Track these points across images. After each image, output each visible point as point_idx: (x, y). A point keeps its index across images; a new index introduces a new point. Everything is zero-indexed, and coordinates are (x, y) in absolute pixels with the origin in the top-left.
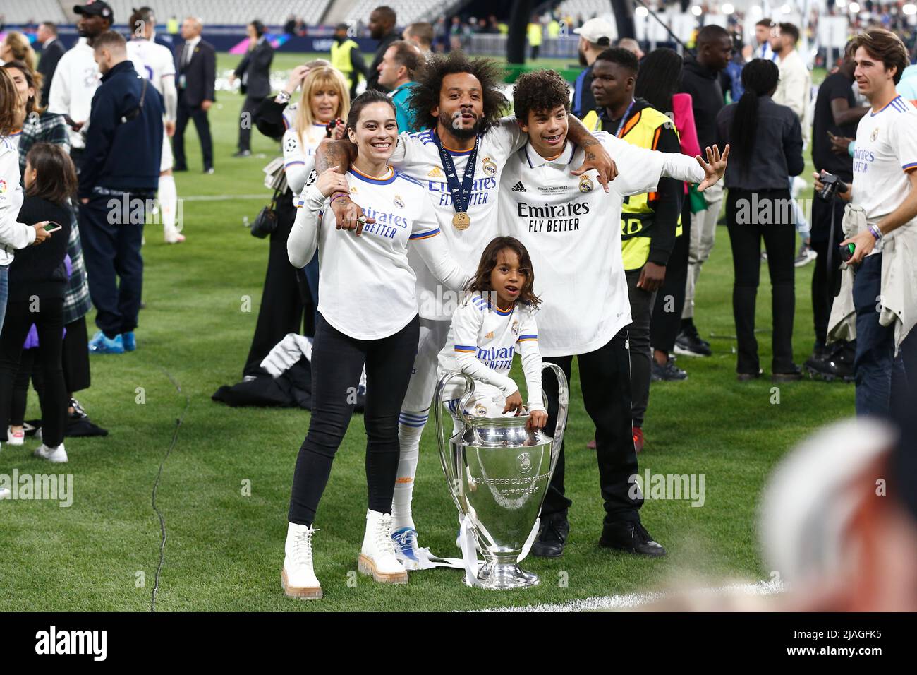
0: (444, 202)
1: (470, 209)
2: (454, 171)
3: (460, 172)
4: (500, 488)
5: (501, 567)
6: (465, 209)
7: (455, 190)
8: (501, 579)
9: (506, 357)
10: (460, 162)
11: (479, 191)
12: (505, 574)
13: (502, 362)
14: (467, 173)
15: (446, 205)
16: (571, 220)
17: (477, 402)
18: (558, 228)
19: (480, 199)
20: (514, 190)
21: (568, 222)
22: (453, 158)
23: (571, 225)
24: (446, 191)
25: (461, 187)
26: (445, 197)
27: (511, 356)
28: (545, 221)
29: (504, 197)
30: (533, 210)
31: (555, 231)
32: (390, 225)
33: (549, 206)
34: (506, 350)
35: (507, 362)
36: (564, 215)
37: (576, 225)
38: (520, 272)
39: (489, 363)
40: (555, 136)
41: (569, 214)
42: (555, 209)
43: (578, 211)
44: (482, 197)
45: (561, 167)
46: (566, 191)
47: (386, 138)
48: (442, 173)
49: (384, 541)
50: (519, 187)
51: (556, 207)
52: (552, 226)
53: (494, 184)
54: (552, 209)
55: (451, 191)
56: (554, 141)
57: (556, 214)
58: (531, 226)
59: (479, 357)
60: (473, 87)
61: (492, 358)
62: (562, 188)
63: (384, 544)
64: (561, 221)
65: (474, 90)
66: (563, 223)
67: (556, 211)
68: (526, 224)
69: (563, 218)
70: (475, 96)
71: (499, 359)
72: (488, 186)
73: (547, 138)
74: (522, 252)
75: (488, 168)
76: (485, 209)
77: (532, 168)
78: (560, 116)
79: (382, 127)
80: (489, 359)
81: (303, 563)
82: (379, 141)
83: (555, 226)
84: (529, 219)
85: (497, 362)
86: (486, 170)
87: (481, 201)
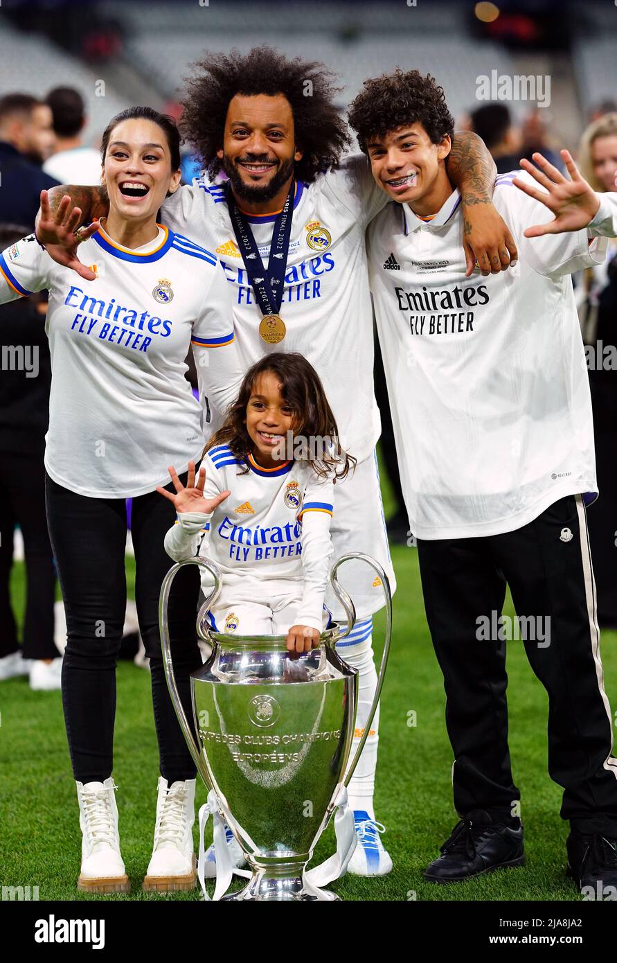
0: (244, 299)
1: (285, 308)
2: (254, 249)
3: (264, 251)
6: (276, 310)
7: (258, 280)
9: (281, 540)
10: (263, 234)
11: (301, 280)
12: (280, 894)
13: (276, 549)
14: (274, 251)
15: (248, 302)
16: (461, 315)
17: (230, 610)
18: (442, 328)
19: (306, 290)
20: (386, 267)
21: (457, 318)
22: (253, 226)
23: (461, 322)
24: (245, 283)
25: (267, 275)
26: (244, 292)
27: (289, 539)
28: (428, 315)
29: (378, 278)
30: (411, 298)
31: (439, 332)
32: (140, 332)
33: (428, 292)
34: (279, 530)
35: (283, 548)
36: (451, 306)
37: (469, 323)
38: (285, 409)
39: (253, 552)
40: (399, 179)
41: (459, 305)
42: (436, 297)
43: (472, 301)
44: (310, 286)
45: (441, 232)
46: (448, 268)
47: (139, 173)
48: (238, 252)
49: (169, 826)
50: (392, 263)
51: (437, 293)
52: (436, 325)
53: (329, 266)
54: (433, 295)
55: (251, 282)
56: (399, 188)
57: (438, 305)
58: (412, 325)
59: (232, 538)
60: (271, 122)
61: (256, 543)
62: (443, 264)
63: (167, 830)
64: (446, 316)
65: (273, 126)
66: (450, 319)
67: (438, 299)
68: (407, 322)
69: (449, 312)
70: (276, 135)
71: (269, 544)
72: (318, 270)
73: (389, 182)
74: (287, 379)
75: (316, 240)
76: (317, 307)
77: (406, 234)
78: (407, 145)
79: (136, 155)
80: (248, 543)
81: (101, 840)
82: (128, 178)
83: (439, 324)
84: (409, 313)
85: (267, 549)
86: (312, 242)
87: (310, 294)
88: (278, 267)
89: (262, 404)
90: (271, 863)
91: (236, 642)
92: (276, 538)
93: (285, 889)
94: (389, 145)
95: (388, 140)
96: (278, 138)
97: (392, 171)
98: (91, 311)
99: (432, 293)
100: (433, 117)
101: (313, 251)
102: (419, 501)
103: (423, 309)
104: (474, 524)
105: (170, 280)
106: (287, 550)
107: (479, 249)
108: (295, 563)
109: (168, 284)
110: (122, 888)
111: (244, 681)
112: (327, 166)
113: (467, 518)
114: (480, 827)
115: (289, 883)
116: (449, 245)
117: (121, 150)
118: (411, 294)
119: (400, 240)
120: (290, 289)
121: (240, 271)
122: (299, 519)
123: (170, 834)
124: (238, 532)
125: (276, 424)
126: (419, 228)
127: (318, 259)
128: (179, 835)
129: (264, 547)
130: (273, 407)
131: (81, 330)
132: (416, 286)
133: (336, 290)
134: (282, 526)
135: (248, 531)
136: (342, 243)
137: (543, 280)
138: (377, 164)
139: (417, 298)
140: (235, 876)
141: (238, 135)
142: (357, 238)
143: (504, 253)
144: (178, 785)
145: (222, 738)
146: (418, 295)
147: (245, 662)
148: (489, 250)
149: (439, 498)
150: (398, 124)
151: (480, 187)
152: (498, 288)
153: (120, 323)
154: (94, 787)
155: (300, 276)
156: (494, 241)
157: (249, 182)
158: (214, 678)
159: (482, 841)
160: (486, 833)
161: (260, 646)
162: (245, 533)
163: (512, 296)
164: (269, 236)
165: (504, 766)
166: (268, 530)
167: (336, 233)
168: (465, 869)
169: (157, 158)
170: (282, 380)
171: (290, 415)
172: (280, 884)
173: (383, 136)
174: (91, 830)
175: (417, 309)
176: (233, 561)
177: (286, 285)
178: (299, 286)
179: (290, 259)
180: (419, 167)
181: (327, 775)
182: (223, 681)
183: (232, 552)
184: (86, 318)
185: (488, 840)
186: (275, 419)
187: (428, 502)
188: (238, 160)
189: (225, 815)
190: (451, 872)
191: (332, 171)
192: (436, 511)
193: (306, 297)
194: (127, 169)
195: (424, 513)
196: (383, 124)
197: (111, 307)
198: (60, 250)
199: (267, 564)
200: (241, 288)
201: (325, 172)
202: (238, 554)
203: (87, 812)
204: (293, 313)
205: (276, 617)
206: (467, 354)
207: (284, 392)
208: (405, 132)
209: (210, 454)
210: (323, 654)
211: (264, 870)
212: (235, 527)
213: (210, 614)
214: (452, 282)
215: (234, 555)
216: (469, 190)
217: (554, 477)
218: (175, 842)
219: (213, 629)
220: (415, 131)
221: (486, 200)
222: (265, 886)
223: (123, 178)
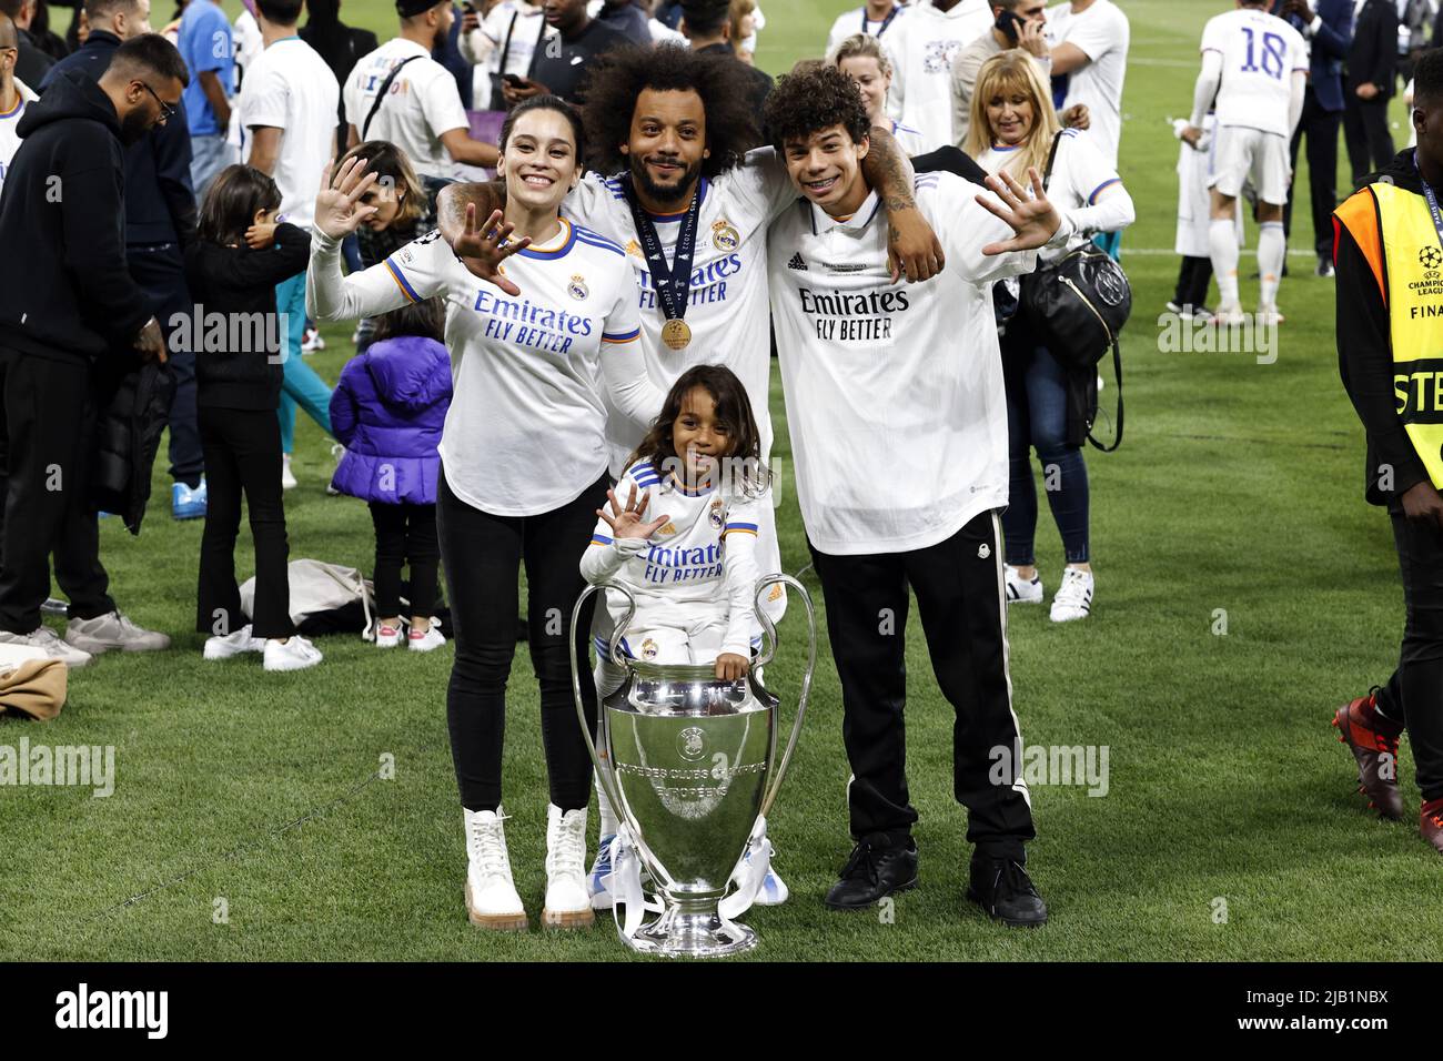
0: (646, 303)
1: (690, 312)
2: (659, 249)
3: (669, 251)
4: (669, 783)
5: (687, 918)
6: (681, 314)
7: (662, 283)
8: (687, 938)
9: (702, 562)
10: (668, 233)
11: (708, 283)
12: (695, 931)
13: (696, 570)
14: (679, 251)
15: (650, 306)
16: (877, 321)
17: (647, 635)
18: (855, 334)
19: (712, 293)
20: (790, 266)
21: (873, 324)
22: (657, 225)
23: (876, 328)
24: (649, 287)
25: (672, 276)
26: (647, 296)
27: (711, 561)
28: (838, 321)
29: (778, 277)
30: (819, 301)
31: (852, 338)
32: (560, 332)
33: (840, 295)
34: (702, 551)
35: (704, 570)
36: (866, 311)
37: (886, 329)
38: (719, 428)
39: (672, 573)
40: (820, 181)
41: (875, 311)
42: (850, 301)
43: (890, 307)
44: (716, 289)
45: (857, 234)
46: (864, 272)
47: (545, 168)
48: (641, 252)
49: (564, 857)
50: (798, 262)
51: (851, 297)
52: (848, 330)
53: (736, 267)
54: (846, 299)
55: (655, 284)
56: (821, 190)
57: (852, 310)
58: (819, 329)
59: (650, 559)
60: (684, 119)
61: (676, 564)
62: (859, 268)
63: (563, 861)
64: (861, 322)
65: (686, 122)
66: (865, 325)
67: (852, 304)
68: (812, 324)
69: (863, 317)
70: (688, 132)
71: (690, 566)
72: (725, 272)
73: (809, 184)
74: (721, 395)
75: (722, 240)
76: (722, 310)
77: (815, 234)
78: (830, 146)
79: (542, 148)
80: (668, 565)
81: (495, 873)
82: (533, 171)
83: (852, 330)
84: (816, 316)
85: (687, 570)
86: (719, 242)
87: (715, 296)
88: (684, 268)
89: (693, 422)
90: (686, 898)
91: (654, 671)
92: (697, 560)
93: (701, 926)
94: (811, 146)
95: (811, 141)
96: (690, 135)
97: (813, 173)
98: (505, 314)
99: (845, 297)
100: (855, 117)
101: (722, 253)
103: (833, 313)
104: (887, 539)
106: (707, 572)
108: (712, 584)
109: (581, 280)
110: (524, 925)
111: (666, 713)
113: (880, 533)
114: (880, 850)
115: (705, 920)
116: (866, 248)
117: (526, 142)
118: (820, 297)
119: (808, 238)
120: (695, 292)
121: (643, 273)
122: (723, 538)
123: (566, 866)
124: (657, 552)
125: (710, 442)
126: (832, 229)
127: (725, 260)
129: (683, 569)
130: (705, 426)
131: (496, 337)
132: (826, 288)
133: (741, 291)
134: (704, 547)
135: (669, 552)
136: (749, 243)
137: (967, 287)
138: (796, 165)
139: (827, 302)
140: (646, 911)
141: (648, 132)
142: (761, 235)
143: (933, 261)
144: (573, 815)
145: (645, 771)
146: (828, 297)
147: (663, 693)
148: (918, 257)
149: (849, 511)
150: (823, 124)
151: (903, 189)
152: (918, 294)
153: (538, 325)
154: (485, 816)
155: (706, 278)
156: (923, 249)
157: (658, 182)
158: (632, 708)
159: (881, 865)
160: (885, 857)
161: (681, 676)
162: (665, 554)
163: (934, 303)
164: (674, 236)
165: (902, 786)
167: (744, 232)
168: (868, 895)
169: (563, 153)
170: (716, 397)
171: (724, 434)
172: (695, 920)
173: (806, 136)
174: (484, 861)
175: (826, 312)
176: (648, 582)
177: (692, 288)
178: (704, 290)
179: (697, 260)
180: (842, 167)
181: (749, 807)
182: (643, 712)
183: (648, 572)
184: (500, 323)
185: (888, 864)
186: (709, 438)
187: (837, 516)
189: (640, 848)
190: (856, 898)
191: (739, 169)
193: (711, 300)
194: (533, 162)
195: (831, 526)
196: (808, 125)
197: (526, 309)
199: (685, 585)
200: (644, 292)
202: (655, 574)
203: (478, 842)
204: (698, 318)
205: (693, 641)
206: (883, 363)
207: (718, 411)
208: (829, 133)
209: (632, 472)
211: (679, 905)
212: (654, 547)
213: (623, 640)
214: (868, 286)
215: (650, 576)
216: (892, 193)
217: (973, 490)
218: (574, 875)
219: (628, 654)
220: (838, 131)
221: (913, 205)
222: (680, 922)
223: (527, 170)
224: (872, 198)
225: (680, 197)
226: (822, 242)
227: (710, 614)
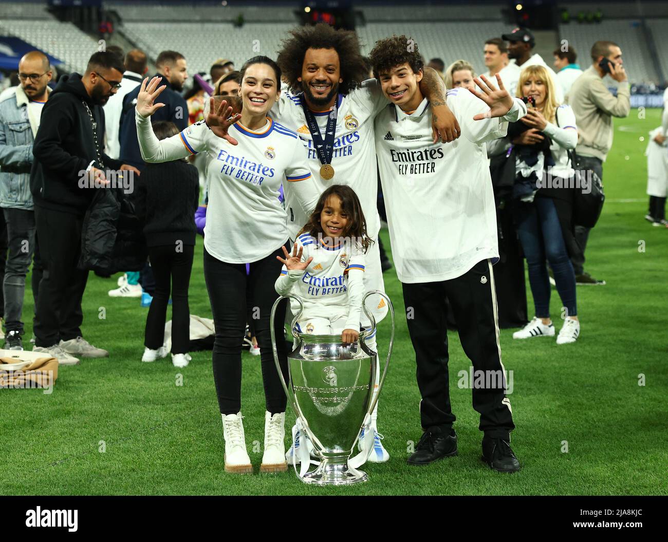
0: (311, 156)
2: (317, 129)
3: (323, 131)
4: (318, 395)
5: (332, 466)
6: (329, 162)
7: (320, 146)
8: (332, 476)
9: (336, 284)
10: (322, 122)
11: (342, 146)
12: (336, 472)
13: (333, 289)
14: (328, 131)
16: (428, 164)
17: (309, 322)
19: (345, 151)
20: (385, 139)
21: (426, 166)
22: (317, 118)
23: (428, 168)
24: (312, 147)
25: (324, 143)
26: (312, 152)
27: (341, 284)
28: (409, 165)
30: (400, 155)
31: (416, 173)
32: (258, 174)
33: (410, 152)
34: (336, 279)
35: (337, 289)
36: (422, 159)
37: (433, 168)
38: (343, 215)
39: (321, 290)
40: (397, 93)
41: (427, 159)
42: (415, 154)
43: (434, 156)
44: (347, 149)
45: (417, 120)
46: (421, 139)
47: (261, 94)
49: (272, 437)
50: (389, 136)
51: (415, 152)
52: (414, 169)
53: (356, 138)
56: (399, 96)
57: (416, 159)
58: (400, 170)
59: (310, 283)
60: (328, 63)
61: (323, 286)
62: (419, 137)
63: (272, 439)
64: (420, 165)
65: (329, 65)
66: (422, 166)
67: (416, 155)
68: (397, 168)
69: (421, 162)
70: (330, 70)
71: (330, 286)
72: (351, 140)
73: (392, 94)
74: (345, 199)
75: (350, 124)
76: (350, 160)
77: (397, 121)
78: (402, 74)
79: (260, 83)
80: (319, 286)
81: (237, 445)
82: (255, 95)
83: (416, 169)
84: (398, 163)
85: (329, 289)
86: (348, 126)
87: (346, 153)
88: (330, 139)
89: (330, 212)
90: (331, 456)
91: (312, 338)
92: (334, 283)
93: (338, 470)
94: (392, 75)
95: (392, 72)
96: (332, 71)
97: (394, 88)
98: (232, 163)
99: (412, 152)
100: (414, 60)
101: (349, 131)
102: (404, 263)
103: (407, 161)
104: (434, 274)
105: (273, 147)
106: (339, 290)
107: (442, 129)
108: (344, 296)
109: (272, 149)
110: (250, 471)
111: (317, 359)
112: (355, 86)
113: (430, 272)
114: (436, 435)
115: (341, 467)
116: (422, 127)
117: (251, 80)
118: (400, 153)
119: (393, 123)
120: (336, 150)
121: (310, 141)
122: (346, 273)
123: (273, 442)
124: (313, 280)
125: (338, 222)
126: (405, 118)
127: (351, 134)
128: (278, 442)
129: (327, 288)
130: (336, 213)
131: (226, 173)
132: (403, 148)
133: (360, 151)
134: (337, 277)
135: (319, 279)
136: (364, 127)
137: (473, 145)
138: (385, 85)
139: (403, 155)
140: (311, 464)
141: (311, 70)
142: (371, 122)
143: (455, 132)
144: (276, 415)
145: (306, 390)
146: (404, 153)
147: (317, 349)
148: (447, 129)
149: (416, 261)
150: (397, 63)
151: (439, 95)
152: (449, 149)
153: (247, 170)
154: (232, 417)
155: (341, 144)
156: (449, 125)
157: (316, 96)
158: (301, 357)
159: (436, 443)
160: (438, 439)
161: (325, 340)
162: (317, 280)
163: (456, 154)
164: (325, 123)
165: (447, 403)
166: (330, 279)
168: (429, 458)
169: (270, 86)
170: (342, 199)
171: (346, 218)
172: (336, 467)
173: (389, 70)
174: (231, 439)
175: (403, 161)
176: (310, 295)
177: (334, 148)
178: (341, 149)
179: (337, 135)
180: (408, 86)
181: (361, 409)
182: (307, 359)
183: (309, 290)
184: (229, 167)
185: (440, 442)
186: (338, 220)
187: (409, 263)
188: (311, 83)
189: (307, 430)
190: (422, 459)
191: (358, 89)
192: (414, 268)
193: (344, 155)
194: (255, 91)
195: (407, 269)
196: (390, 63)
197: (242, 161)
198: (219, 129)
199: (329, 297)
200: (310, 150)
201: (354, 89)
202: (313, 292)
203: (228, 430)
204: (338, 163)
205: (332, 325)
206: (431, 184)
207: (343, 206)
208: (401, 68)
209: (300, 238)
210: (359, 345)
211: (328, 460)
212: (312, 277)
213: (297, 324)
214: (423, 146)
215: (311, 292)
216: (434, 98)
217: (477, 249)
218: (277, 446)
219: (299, 331)
220: (406, 67)
221: (444, 103)
222: (328, 468)
223: (252, 95)
224: (425, 101)
225: (328, 103)
226: (401, 125)
227: (341, 311)
